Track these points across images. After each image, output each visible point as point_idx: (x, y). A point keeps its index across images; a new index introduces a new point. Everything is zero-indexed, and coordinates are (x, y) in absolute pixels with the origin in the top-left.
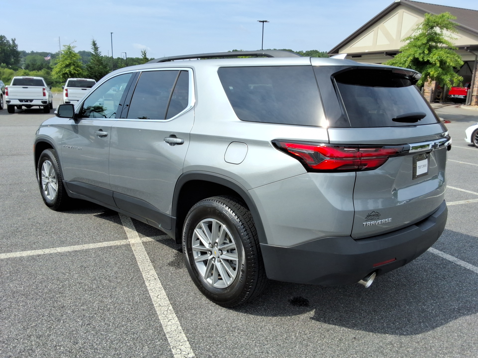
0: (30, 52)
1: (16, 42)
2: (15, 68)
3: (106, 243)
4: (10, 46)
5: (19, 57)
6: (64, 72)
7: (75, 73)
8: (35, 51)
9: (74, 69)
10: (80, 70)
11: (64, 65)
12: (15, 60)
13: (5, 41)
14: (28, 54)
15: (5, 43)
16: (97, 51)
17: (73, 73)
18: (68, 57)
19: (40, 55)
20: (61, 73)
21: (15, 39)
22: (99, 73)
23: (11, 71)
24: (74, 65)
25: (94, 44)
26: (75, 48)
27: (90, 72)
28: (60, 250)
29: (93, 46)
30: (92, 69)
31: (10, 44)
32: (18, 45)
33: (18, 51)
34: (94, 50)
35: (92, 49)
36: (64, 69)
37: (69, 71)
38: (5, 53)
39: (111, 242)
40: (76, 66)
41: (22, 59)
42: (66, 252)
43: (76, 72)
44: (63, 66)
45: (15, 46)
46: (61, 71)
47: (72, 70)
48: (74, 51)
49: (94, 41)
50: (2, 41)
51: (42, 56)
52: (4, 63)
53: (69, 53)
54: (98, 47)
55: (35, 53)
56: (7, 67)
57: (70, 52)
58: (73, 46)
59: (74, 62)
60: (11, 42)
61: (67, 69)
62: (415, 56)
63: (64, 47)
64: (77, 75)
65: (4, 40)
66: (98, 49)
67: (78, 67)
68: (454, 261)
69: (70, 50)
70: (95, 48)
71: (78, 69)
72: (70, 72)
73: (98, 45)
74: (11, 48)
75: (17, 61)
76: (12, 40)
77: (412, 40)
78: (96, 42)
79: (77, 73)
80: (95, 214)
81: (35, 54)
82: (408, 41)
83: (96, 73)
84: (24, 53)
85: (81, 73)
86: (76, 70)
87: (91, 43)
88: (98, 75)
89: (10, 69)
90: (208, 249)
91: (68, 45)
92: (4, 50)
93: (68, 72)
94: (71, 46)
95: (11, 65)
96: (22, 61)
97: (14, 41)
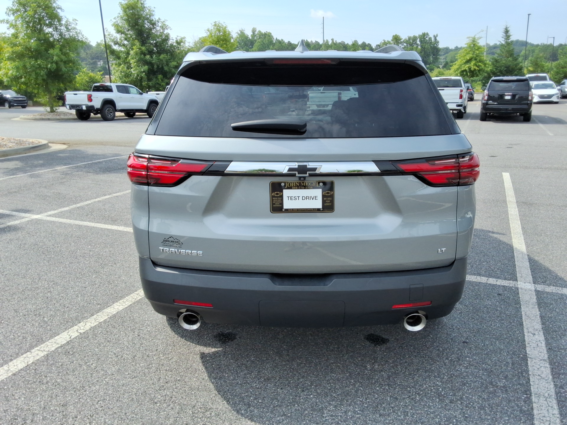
0: (454, 48)
2: (432, 67)
4: (431, 43)
5: (439, 55)
6: (462, 69)
7: (475, 70)
9: (475, 65)
10: (482, 65)
11: (464, 61)
12: (434, 58)
15: (427, 40)
16: (509, 39)
17: (473, 70)
18: (470, 51)
20: (459, 71)
21: (437, 36)
22: (506, 67)
24: (476, 59)
25: (507, 31)
26: (480, 40)
27: (495, 66)
29: (504, 34)
30: (498, 62)
31: (432, 41)
33: (439, 48)
34: (505, 38)
35: (503, 37)
36: (464, 65)
37: (468, 67)
40: (478, 60)
41: (442, 57)
43: (477, 68)
44: (462, 62)
45: (437, 42)
46: (459, 68)
47: (472, 67)
48: (479, 43)
49: (507, 27)
50: (424, 38)
53: (474, 46)
54: (511, 34)
58: (478, 37)
59: (477, 57)
60: (433, 39)
61: (467, 66)
63: (468, 39)
64: (477, 71)
65: (427, 37)
66: (511, 37)
67: (480, 61)
69: (475, 43)
70: (506, 36)
71: (480, 64)
72: (470, 69)
73: (511, 32)
74: (432, 45)
75: (436, 60)
79: (478, 70)
83: (501, 67)
85: (482, 68)
86: (477, 66)
87: (503, 30)
88: (503, 69)
91: (473, 36)
92: (424, 48)
93: (467, 69)
94: (476, 37)
95: (429, 64)
96: (442, 59)
97: (435, 37)
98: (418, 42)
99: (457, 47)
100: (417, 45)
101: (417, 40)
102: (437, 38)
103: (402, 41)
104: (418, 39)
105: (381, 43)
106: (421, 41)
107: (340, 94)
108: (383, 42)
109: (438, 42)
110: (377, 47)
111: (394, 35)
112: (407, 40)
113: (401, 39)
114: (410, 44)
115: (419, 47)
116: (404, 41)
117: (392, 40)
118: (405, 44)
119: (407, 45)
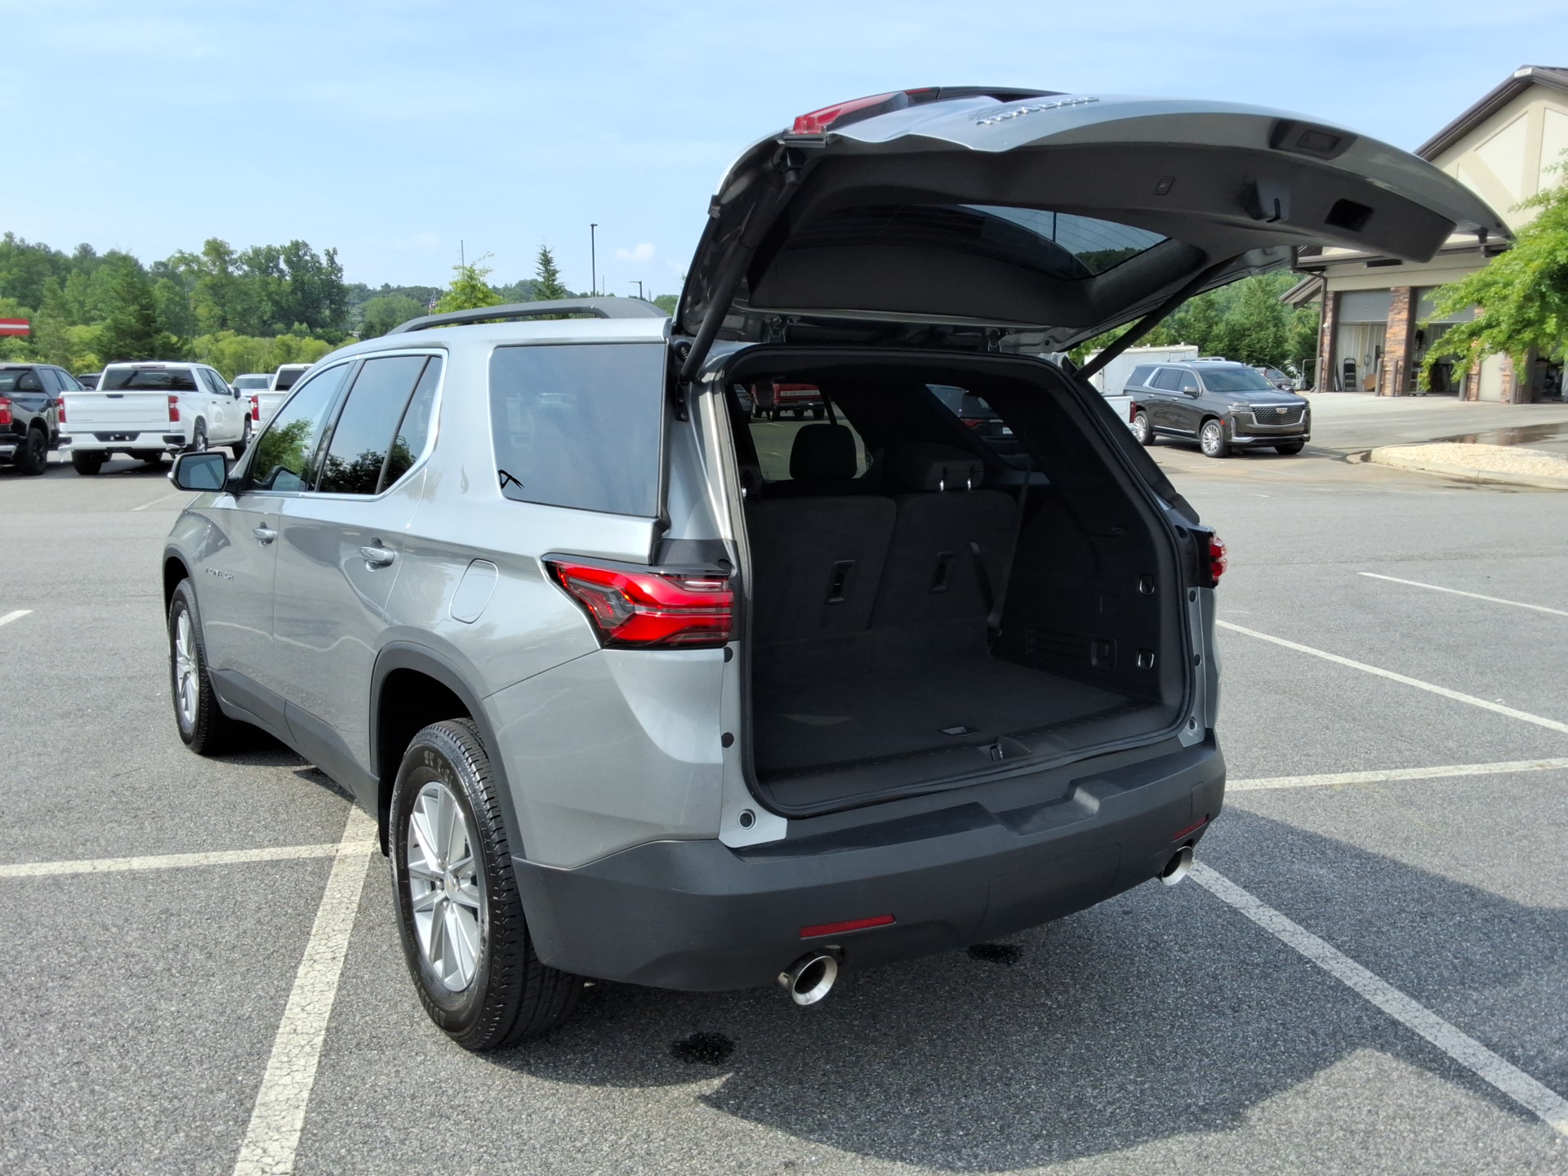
0: (379, 288)
1: (338, 260)
2: (331, 334)
3: (273, 850)
4: (319, 269)
5: (347, 304)
8: (394, 285)
12: (332, 311)
13: (307, 258)
14: (374, 293)
15: (307, 261)
16: (554, 280)
18: (465, 301)
19: (408, 295)
21: (335, 252)
23: (322, 343)
25: (546, 261)
26: (487, 275)
28: (138, 863)
29: (541, 267)
31: (320, 264)
32: (344, 268)
33: (342, 285)
34: (544, 277)
35: (538, 274)
38: (303, 291)
39: (288, 849)
41: (354, 310)
42: (152, 871)
45: (336, 269)
48: (484, 284)
49: (545, 251)
50: (299, 256)
51: (413, 298)
52: (301, 323)
53: (468, 289)
54: (558, 268)
55: (393, 290)
56: (312, 332)
57: (474, 287)
58: (481, 268)
60: (324, 261)
62: (1556, 257)
63: (456, 272)
65: (305, 254)
66: (557, 275)
68: (1317, 959)
69: (474, 282)
70: (547, 271)
73: (557, 264)
74: (322, 277)
75: (339, 315)
76: (328, 253)
77: (1554, 203)
78: (550, 255)
80: (298, 768)
81: (393, 293)
82: (1539, 209)
84: (362, 290)
87: (538, 257)
89: (318, 337)
90: (433, 872)
91: (469, 266)
92: (303, 283)
94: (475, 268)
95: (322, 327)
96: (354, 314)
97: (331, 257)
98: (283, 265)
99: (387, 286)
100: (281, 271)
101: (278, 258)
102: (337, 259)
103: (234, 256)
104: (282, 258)
105: (169, 260)
106: (288, 262)
107: (173, 400)
108: (177, 255)
109: (340, 270)
110: (158, 269)
111: (210, 238)
112: (249, 258)
113: (232, 253)
114: (260, 269)
115: (287, 278)
116: (240, 258)
117: (205, 254)
118: (245, 267)
119: (253, 271)
